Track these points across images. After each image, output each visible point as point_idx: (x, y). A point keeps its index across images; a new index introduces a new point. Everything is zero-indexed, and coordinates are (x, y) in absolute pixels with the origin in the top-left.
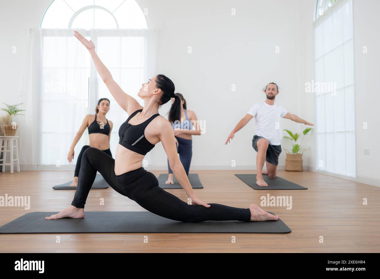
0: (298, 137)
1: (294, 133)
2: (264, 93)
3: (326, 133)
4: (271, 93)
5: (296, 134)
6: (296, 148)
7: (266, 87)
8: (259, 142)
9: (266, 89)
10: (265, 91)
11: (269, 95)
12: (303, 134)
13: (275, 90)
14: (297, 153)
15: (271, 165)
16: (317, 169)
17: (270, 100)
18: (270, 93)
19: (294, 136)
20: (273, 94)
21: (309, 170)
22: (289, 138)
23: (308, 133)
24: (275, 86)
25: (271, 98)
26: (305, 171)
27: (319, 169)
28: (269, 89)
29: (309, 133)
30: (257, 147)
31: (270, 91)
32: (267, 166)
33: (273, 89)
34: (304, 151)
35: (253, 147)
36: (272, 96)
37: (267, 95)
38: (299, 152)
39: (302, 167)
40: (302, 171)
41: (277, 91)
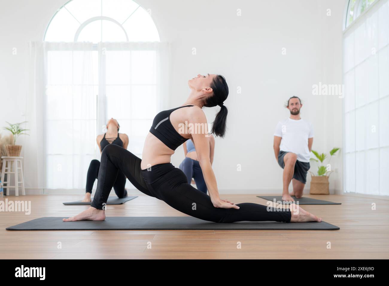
0: (325, 158)
1: (320, 153)
2: (287, 109)
3: (356, 152)
4: (296, 108)
5: (323, 154)
6: (322, 170)
7: (287, 103)
8: (285, 157)
9: (288, 104)
10: (288, 107)
11: (294, 111)
12: (330, 155)
13: (298, 104)
14: (323, 176)
15: (298, 182)
16: (345, 192)
17: (294, 116)
18: (294, 108)
19: (320, 157)
20: (297, 109)
21: (336, 193)
22: (315, 160)
23: (335, 154)
24: (298, 99)
25: (295, 113)
26: (332, 194)
27: (347, 192)
28: (292, 104)
29: (337, 153)
30: (284, 163)
31: (294, 106)
32: (294, 184)
33: (296, 104)
34: (331, 173)
35: (279, 164)
36: (296, 111)
37: (291, 111)
38: (325, 174)
39: (328, 189)
40: (328, 194)
41: (301, 104)
